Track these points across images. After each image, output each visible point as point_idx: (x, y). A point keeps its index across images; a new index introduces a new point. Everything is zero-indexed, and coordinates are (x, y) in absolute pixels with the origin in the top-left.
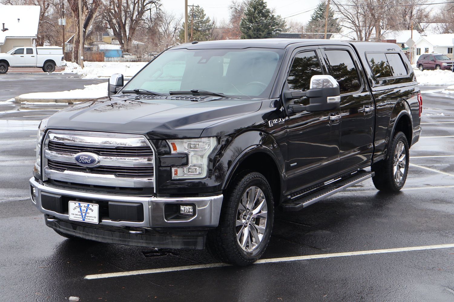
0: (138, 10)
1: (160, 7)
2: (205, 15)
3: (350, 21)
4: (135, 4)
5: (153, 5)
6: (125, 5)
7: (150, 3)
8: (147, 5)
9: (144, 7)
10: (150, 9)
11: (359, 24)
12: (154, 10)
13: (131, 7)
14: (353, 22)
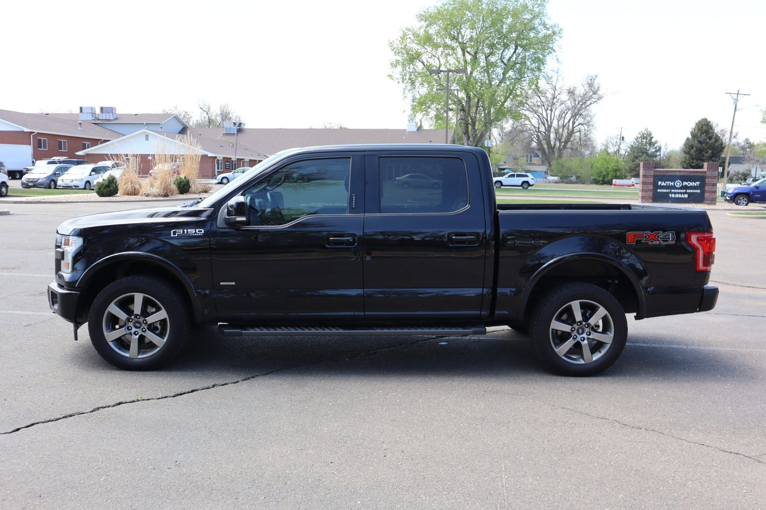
2: (653, 137)
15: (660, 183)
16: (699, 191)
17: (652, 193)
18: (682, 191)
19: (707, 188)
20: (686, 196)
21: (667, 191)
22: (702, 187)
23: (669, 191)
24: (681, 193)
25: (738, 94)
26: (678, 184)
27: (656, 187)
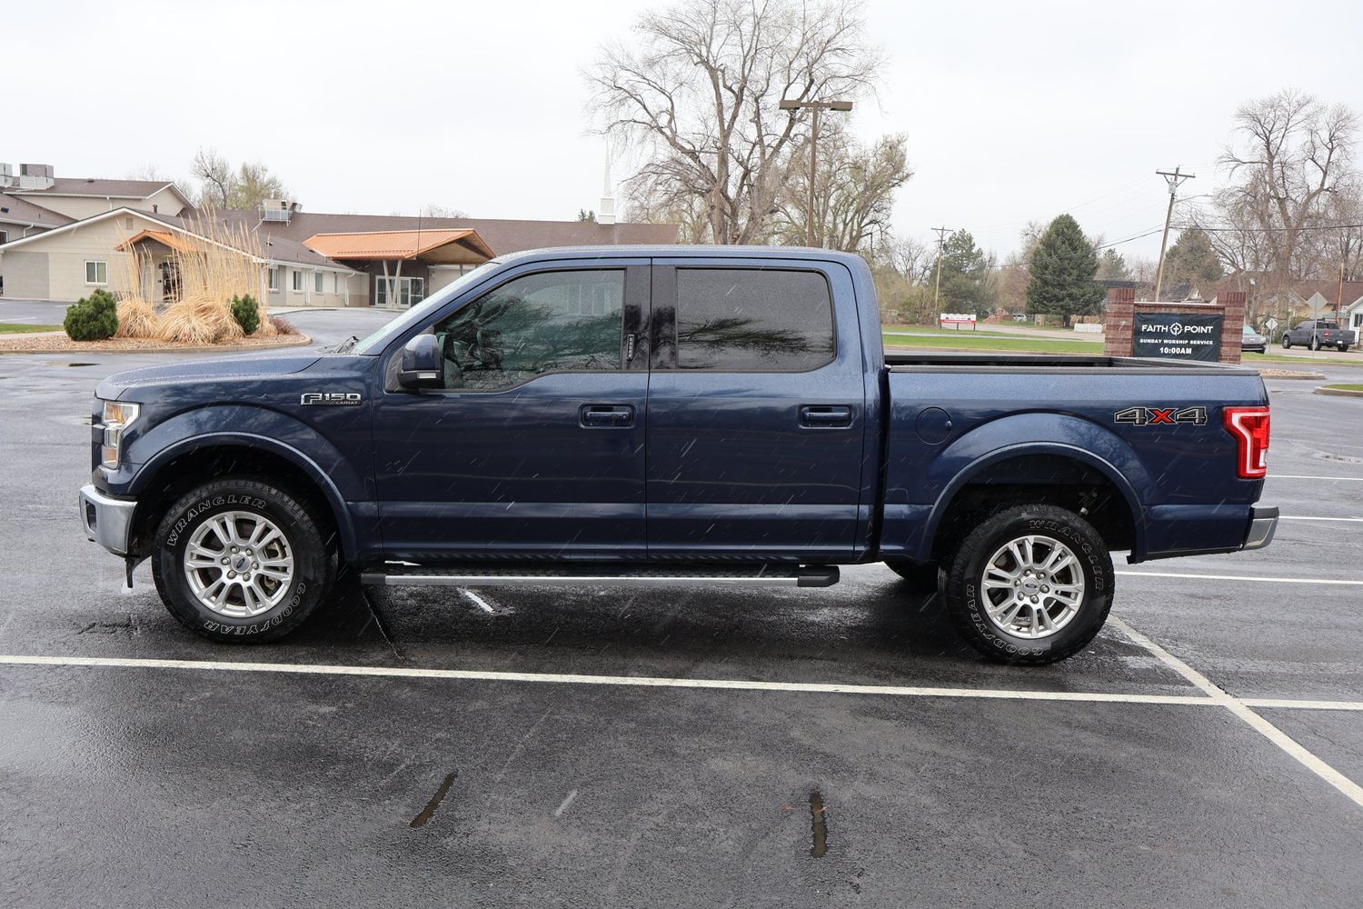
0: (851, 233)
1: (889, 230)
2: (974, 245)
3: (1229, 261)
4: (846, 225)
5: (877, 227)
6: (831, 226)
7: (871, 222)
8: (867, 227)
9: (860, 228)
10: (871, 234)
11: (1245, 267)
12: (877, 236)
13: (841, 227)
14: (1233, 262)
15: (1144, 327)
16: (1211, 343)
17: (1130, 345)
18: (1181, 342)
19: (1225, 338)
20: (1189, 351)
21: (1157, 341)
22: (1216, 335)
23: (1160, 341)
24: (1181, 346)
25: (1176, 175)
26: (1176, 329)
27: (1138, 333)
